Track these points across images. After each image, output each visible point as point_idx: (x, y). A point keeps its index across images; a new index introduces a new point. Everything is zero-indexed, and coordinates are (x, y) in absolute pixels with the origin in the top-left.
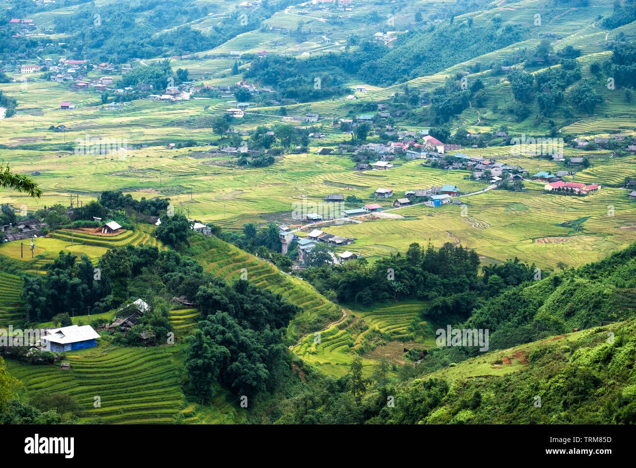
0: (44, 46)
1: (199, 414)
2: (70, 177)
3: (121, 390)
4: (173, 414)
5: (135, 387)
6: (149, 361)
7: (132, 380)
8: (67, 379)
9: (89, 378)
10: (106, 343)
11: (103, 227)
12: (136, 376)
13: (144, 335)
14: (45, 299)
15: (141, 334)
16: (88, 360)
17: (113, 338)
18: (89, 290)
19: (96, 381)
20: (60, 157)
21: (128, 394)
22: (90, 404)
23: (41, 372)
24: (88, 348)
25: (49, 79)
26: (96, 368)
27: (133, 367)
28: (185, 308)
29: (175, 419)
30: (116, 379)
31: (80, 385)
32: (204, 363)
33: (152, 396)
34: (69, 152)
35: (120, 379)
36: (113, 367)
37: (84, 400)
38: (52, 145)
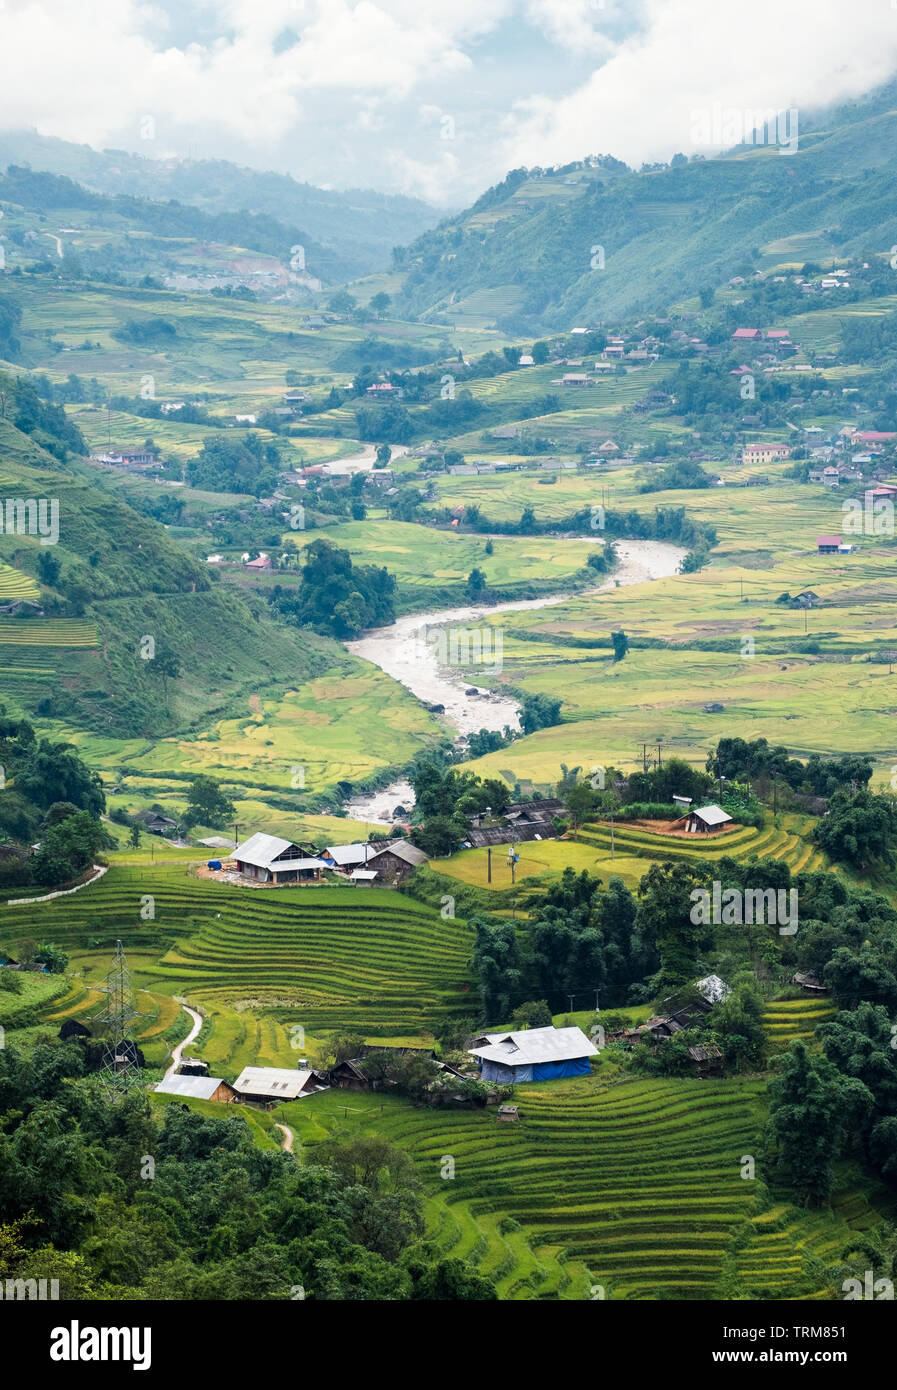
0: (807, 396)
1: (793, 1228)
2: (794, 717)
3: (622, 1168)
4: (731, 1224)
5: (655, 1164)
6: (700, 1108)
7: (651, 1149)
8: (508, 1140)
9: (555, 1140)
10: (615, 1068)
11: (687, 818)
12: (662, 1139)
13: (696, 1054)
14: (518, 972)
15: (691, 1050)
16: (561, 1102)
17: (631, 1056)
18: (622, 957)
19: (569, 1147)
20: (785, 668)
21: (637, 1178)
22: (547, 1195)
23: (454, 1125)
24: (569, 1076)
25: (806, 480)
26: (575, 1118)
27: (659, 1120)
28: (806, 998)
29: (735, 1235)
30: (614, 1145)
31: (535, 1155)
32: (808, 1114)
33: (690, 1183)
34: (809, 657)
35: (623, 1145)
36: (612, 1118)
37: (536, 1186)
38: (773, 640)
